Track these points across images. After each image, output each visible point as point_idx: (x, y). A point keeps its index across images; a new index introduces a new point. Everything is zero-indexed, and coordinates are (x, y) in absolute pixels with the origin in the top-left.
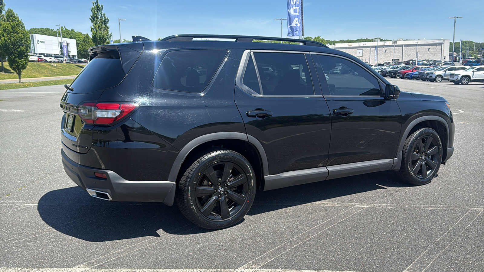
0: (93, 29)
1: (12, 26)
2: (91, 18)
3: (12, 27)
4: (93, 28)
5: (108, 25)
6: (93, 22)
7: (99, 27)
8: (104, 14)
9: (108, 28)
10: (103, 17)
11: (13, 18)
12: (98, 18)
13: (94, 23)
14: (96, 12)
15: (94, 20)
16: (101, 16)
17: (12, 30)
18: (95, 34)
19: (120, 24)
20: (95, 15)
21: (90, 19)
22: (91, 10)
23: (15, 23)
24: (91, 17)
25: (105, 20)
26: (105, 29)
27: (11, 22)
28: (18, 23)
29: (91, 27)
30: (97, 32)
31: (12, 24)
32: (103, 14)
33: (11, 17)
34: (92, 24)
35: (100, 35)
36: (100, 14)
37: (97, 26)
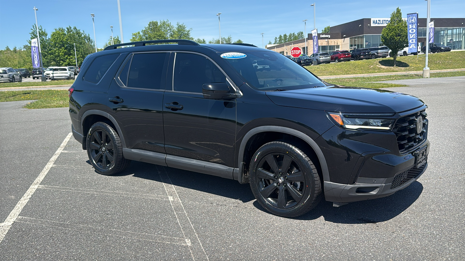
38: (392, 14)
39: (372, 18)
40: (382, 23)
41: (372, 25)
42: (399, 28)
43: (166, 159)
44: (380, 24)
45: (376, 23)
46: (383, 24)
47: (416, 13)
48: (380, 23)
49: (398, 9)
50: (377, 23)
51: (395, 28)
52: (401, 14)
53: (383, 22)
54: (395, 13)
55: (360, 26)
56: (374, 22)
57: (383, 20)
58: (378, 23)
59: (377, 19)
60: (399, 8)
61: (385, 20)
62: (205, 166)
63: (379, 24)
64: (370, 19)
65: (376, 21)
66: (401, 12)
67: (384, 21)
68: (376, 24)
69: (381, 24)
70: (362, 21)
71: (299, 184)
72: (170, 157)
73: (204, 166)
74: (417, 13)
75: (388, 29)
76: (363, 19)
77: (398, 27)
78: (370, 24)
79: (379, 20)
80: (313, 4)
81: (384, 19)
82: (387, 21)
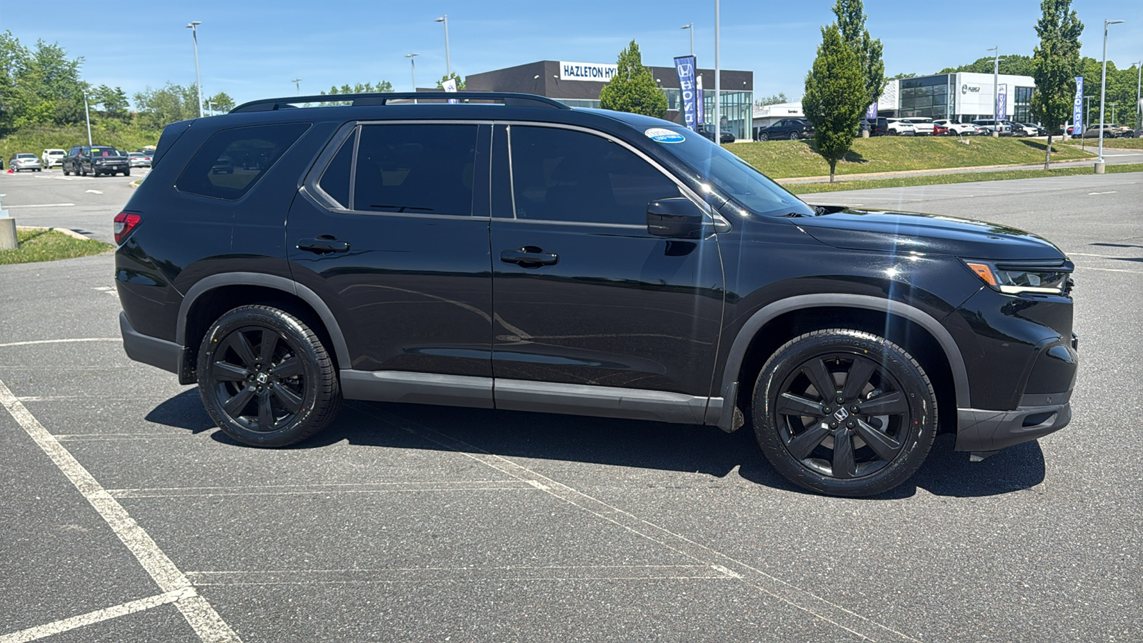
0: (1038, 52)
1: (829, 64)
2: (1037, 25)
3: (828, 67)
4: (1040, 49)
5: (1079, 39)
6: (1041, 34)
7: (1054, 46)
8: (1074, 13)
9: (1079, 47)
10: (1070, 22)
11: (835, 47)
12: (1055, 25)
13: (1045, 38)
14: (1053, 11)
15: (1045, 27)
16: (1064, 19)
17: (828, 73)
18: (1042, 64)
19: (1106, 34)
20: (1050, 18)
21: (1036, 28)
22: (1042, 8)
23: (835, 57)
24: (1040, 23)
25: (1074, 26)
26: (1071, 49)
27: (829, 56)
28: (842, 57)
29: (1036, 47)
30: (1046, 60)
31: (829, 59)
32: (1070, 13)
33: (832, 44)
34: (1040, 39)
35: (1053, 67)
36: (1063, 15)
37: (1049, 45)
38: (621, 54)
39: (562, 61)
40: (583, 73)
41: (564, 77)
42: (637, 88)
43: (495, 389)
44: (579, 75)
45: (571, 73)
46: (586, 76)
47: (692, 56)
48: (579, 73)
49: (632, 43)
50: (573, 73)
51: (630, 87)
52: (639, 55)
53: (586, 72)
54: (627, 52)
55: (536, 77)
56: (567, 71)
57: (586, 68)
58: (575, 74)
59: (574, 64)
60: (635, 43)
61: (590, 68)
62: (623, 399)
63: (577, 75)
64: (558, 63)
65: (572, 69)
66: (639, 51)
67: (588, 70)
68: (572, 75)
69: (582, 75)
70: (539, 67)
72: (503, 384)
73: (618, 399)
74: (695, 55)
75: (616, 90)
76: (543, 62)
77: (636, 85)
78: (559, 76)
79: (577, 67)
80: (441, 19)
81: (588, 65)
82: (595, 71)
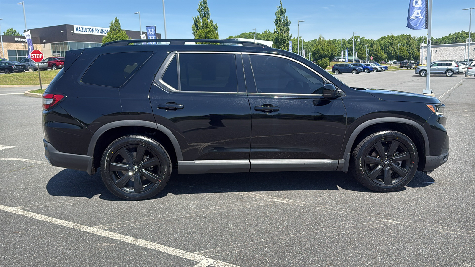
0: (275, 31)
1: (205, 33)
2: (275, 21)
3: (205, 34)
4: (276, 30)
5: (289, 27)
6: (276, 25)
7: (281, 29)
8: (287, 17)
9: (289, 30)
10: (286, 20)
11: (207, 26)
12: (281, 21)
13: (277, 26)
14: (279, 16)
15: (277, 22)
16: (284, 19)
17: (205, 36)
18: (277, 36)
19: (299, 26)
20: (279, 19)
21: (274, 22)
22: (276, 15)
23: (207, 30)
24: (275, 20)
25: (287, 22)
26: (287, 31)
27: (205, 29)
28: (210, 30)
29: (275, 30)
30: (278, 34)
31: (205, 31)
32: (285, 17)
33: (205, 25)
34: (276, 27)
35: (281, 37)
36: (283, 18)
37: (279, 29)
38: (111, 23)
39: (75, 25)
40: (85, 31)
41: (76, 32)
43: (251, 164)
44: (83, 31)
45: (79, 30)
46: (87, 32)
47: (154, 26)
48: (83, 30)
50: (80, 30)
52: (119, 24)
53: (86, 30)
55: (62, 32)
56: (77, 29)
57: (86, 28)
58: (81, 31)
59: (81, 27)
60: (117, 18)
61: (88, 28)
63: (82, 31)
64: (73, 25)
65: (79, 28)
66: (119, 22)
67: (87, 29)
68: (80, 31)
69: (85, 32)
70: (64, 27)
71: (400, 162)
72: (254, 162)
76: (65, 25)
78: (73, 31)
79: (82, 28)
81: (87, 27)
82: (90, 30)
